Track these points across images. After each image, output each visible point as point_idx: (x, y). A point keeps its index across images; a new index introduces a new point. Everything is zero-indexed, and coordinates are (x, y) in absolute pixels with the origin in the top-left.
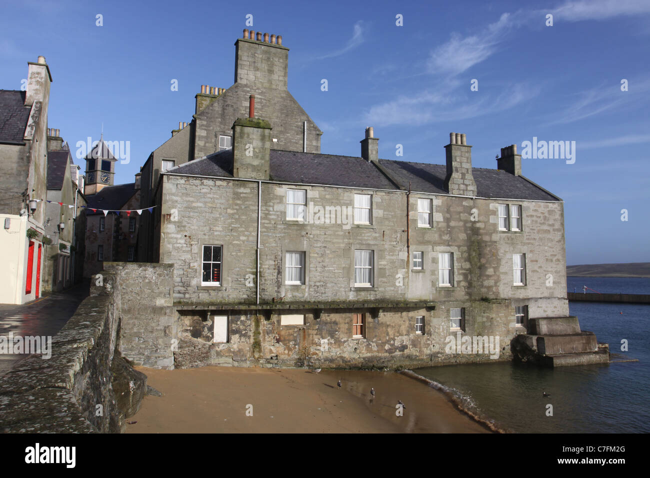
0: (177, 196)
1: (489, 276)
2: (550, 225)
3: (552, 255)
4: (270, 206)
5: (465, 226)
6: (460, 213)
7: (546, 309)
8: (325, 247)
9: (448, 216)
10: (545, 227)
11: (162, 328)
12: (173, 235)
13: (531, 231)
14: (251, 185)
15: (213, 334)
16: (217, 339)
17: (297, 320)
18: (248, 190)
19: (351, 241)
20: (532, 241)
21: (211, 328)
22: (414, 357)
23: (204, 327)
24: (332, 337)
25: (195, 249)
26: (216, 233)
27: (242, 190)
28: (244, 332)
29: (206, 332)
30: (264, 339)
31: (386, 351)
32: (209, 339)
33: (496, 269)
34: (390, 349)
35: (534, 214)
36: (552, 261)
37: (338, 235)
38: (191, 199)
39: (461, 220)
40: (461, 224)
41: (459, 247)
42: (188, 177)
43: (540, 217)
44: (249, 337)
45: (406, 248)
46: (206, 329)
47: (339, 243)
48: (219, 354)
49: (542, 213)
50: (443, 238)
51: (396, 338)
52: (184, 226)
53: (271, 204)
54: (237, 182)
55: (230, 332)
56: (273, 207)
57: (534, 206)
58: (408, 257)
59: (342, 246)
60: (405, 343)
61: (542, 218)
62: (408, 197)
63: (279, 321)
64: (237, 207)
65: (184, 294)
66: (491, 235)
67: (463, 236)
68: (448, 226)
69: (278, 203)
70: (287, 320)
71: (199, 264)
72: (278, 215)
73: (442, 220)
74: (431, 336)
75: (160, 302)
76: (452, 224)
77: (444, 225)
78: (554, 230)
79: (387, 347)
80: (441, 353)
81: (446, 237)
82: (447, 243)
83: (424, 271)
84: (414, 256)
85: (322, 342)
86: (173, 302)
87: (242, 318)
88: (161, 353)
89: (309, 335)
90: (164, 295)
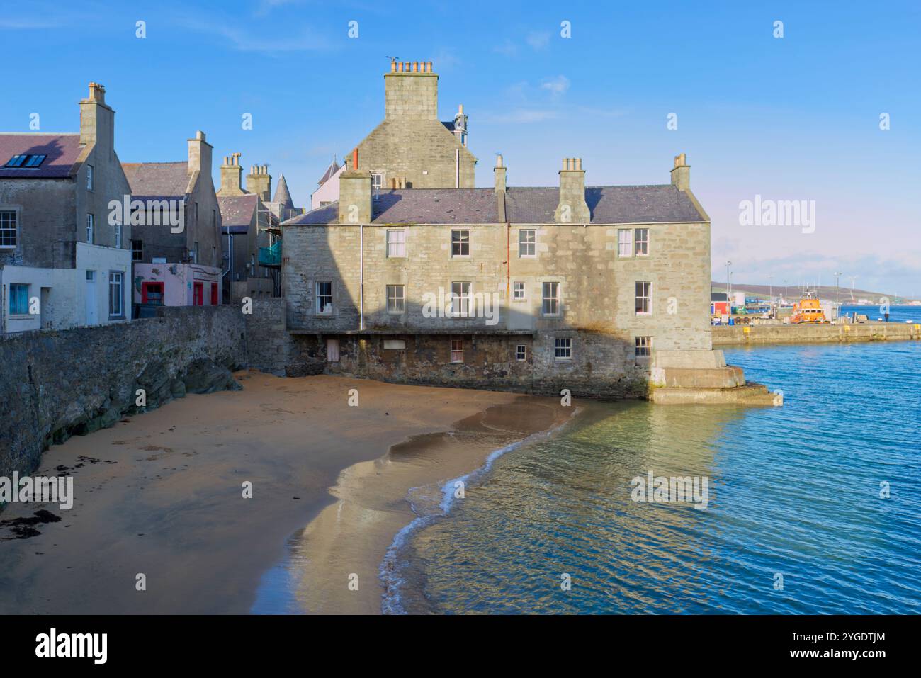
0: (294, 243)
1: (604, 306)
2: (688, 249)
3: (690, 282)
4: (371, 246)
5: (573, 255)
6: (568, 241)
7: (677, 342)
8: (422, 280)
9: (555, 245)
10: (681, 252)
11: (276, 347)
12: (291, 275)
13: (661, 256)
14: (354, 229)
15: (326, 354)
16: (329, 359)
17: (397, 345)
18: (352, 234)
19: (448, 274)
20: (662, 268)
21: (324, 351)
22: (514, 383)
23: (318, 349)
24: (430, 361)
25: (310, 285)
26: (326, 272)
27: (347, 234)
28: (351, 354)
29: (320, 353)
30: (369, 361)
31: (485, 376)
32: (322, 358)
33: (614, 298)
34: (488, 374)
35: (667, 237)
36: (689, 288)
37: (436, 269)
38: (305, 244)
39: (569, 249)
40: (570, 253)
41: (566, 276)
42: (302, 226)
43: (676, 240)
44: (356, 357)
45: (505, 279)
46: (320, 351)
47: (436, 276)
48: (330, 371)
49: (678, 236)
50: (548, 267)
51: (495, 364)
52: (300, 267)
53: (373, 245)
54: (342, 228)
55: (342, 353)
56: (374, 246)
57: (667, 229)
58: (508, 287)
59: (440, 278)
60: (504, 370)
61: (678, 241)
62: (509, 230)
63: (382, 346)
64: (343, 249)
65: (302, 321)
66: (606, 262)
67: (571, 266)
68: (554, 256)
69: (380, 243)
70: (390, 345)
71: (313, 297)
72: (378, 254)
73: (547, 250)
74: (532, 363)
75: (275, 328)
76: (560, 253)
77: (550, 254)
78: (694, 254)
79: (486, 372)
80: (544, 381)
81: (552, 267)
82: (552, 273)
83: (526, 301)
84: (516, 287)
85: (420, 364)
86: (288, 328)
87: (349, 342)
88: (275, 365)
89: (408, 358)
90: (279, 322)
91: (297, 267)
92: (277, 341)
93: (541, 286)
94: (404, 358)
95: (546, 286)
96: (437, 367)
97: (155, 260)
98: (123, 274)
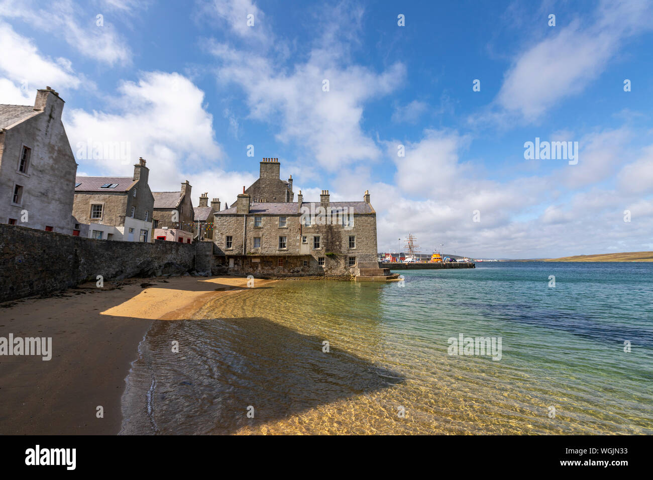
0: (218, 221)
1: (336, 245)
2: (369, 223)
3: (369, 236)
5: (325, 226)
7: (365, 258)
8: (268, 235)
10: (366, 225)
11: (208, 261)
12: (217, 233)
13: (359, 226)
14: (242, 216)
16: (230, 266)
17: (258, 260)
18: (241, 218)
19: (277, 233)
20: (359, 231)
21: (228, 263)
22: (302, 275)
23: (226, 262)
24: (270, 267)
25: (224, 237)
26: (230, 232)
27: (239, 218)
28: (239, 264)
29: (226, 264)
30: (246, 267)
32: (227, 266)
33: (340, 242)
35: (361, 219)
37: (272, 231)
38: (223, 222)
41: (323, 234)
42: (222, 215)
45: (299, 235)
48: (230, 271)
51: (295, 268)
53: (249, 222)
54: (237, 215)
55: (235, 264)
57: (360, 216)
58: (300, 238)
59: (274, 235)
60: (299, 270)
61: (365, 221)
63: (251, 261)
64: (238, 223)
65: (219, 251)
66: (338, 229)
68: (318, 226)
69: (252, 221)
70: (254, 261)
71: (224, 242)
72: (251, 225)
74: (310, 267)
75: (208, 253)
77: (316, 226)
78: (371, 225)
79: (292, 271)
80: (314, 274)
81: (317, 231)
82: (318, 233)
83: (307, 244)
84: (304, 238)
85: (266, 268)
86: (214, 254)
87: (238, 259)
88: (207, 269)
89: (261, 266)
90: (209, 251)
91: (220, 231)
92: (208, 258)
93: (313, 237)
94: (260, 265)
95: (315, 238)
96: (273, 269)
97: (163, 228)
98: (147, 231)
